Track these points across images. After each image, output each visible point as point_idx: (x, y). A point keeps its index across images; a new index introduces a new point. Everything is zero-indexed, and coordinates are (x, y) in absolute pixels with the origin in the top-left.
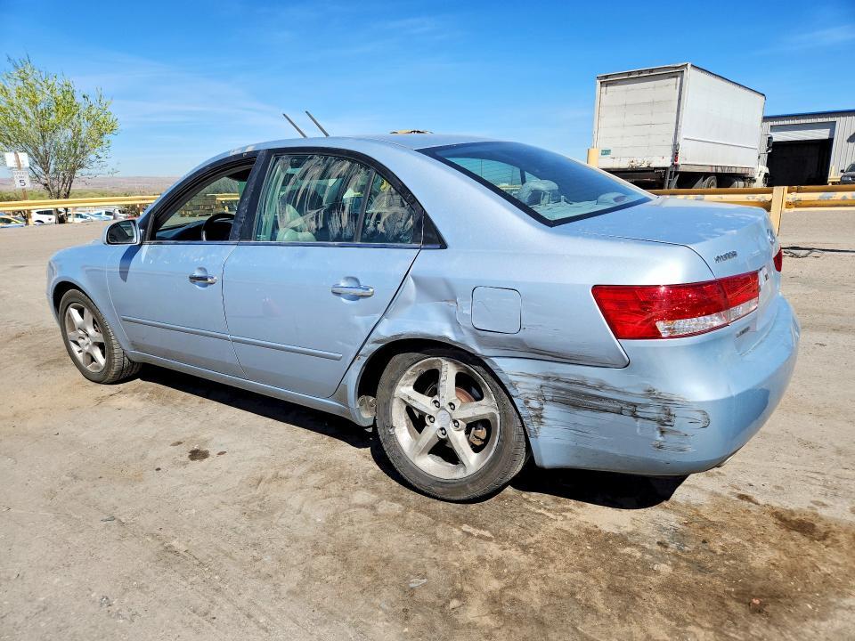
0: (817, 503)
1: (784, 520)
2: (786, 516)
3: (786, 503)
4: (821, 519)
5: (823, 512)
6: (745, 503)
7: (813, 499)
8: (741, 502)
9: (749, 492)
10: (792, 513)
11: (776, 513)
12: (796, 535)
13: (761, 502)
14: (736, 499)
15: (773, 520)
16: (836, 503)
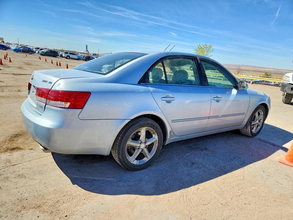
0: (11, 155)
1: (19, 149)
2: (18, 150)
3: (20, 152)
4: (9, 152)
5: (9, 154)
6: (31, 148)
7: (13, 156)
8: (32, 148)
9: (31, 151)
10: (17, 151)
11: (21, 149)
12: (15, 147)
13: (27, 150)
14: (33, 148)
15: (22, 148)
16: (6, 158)
